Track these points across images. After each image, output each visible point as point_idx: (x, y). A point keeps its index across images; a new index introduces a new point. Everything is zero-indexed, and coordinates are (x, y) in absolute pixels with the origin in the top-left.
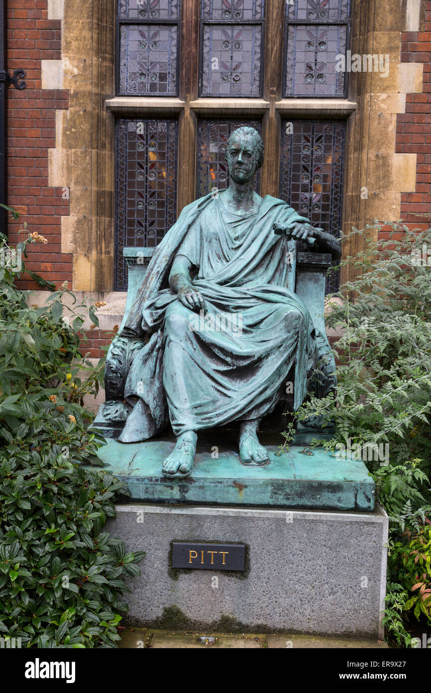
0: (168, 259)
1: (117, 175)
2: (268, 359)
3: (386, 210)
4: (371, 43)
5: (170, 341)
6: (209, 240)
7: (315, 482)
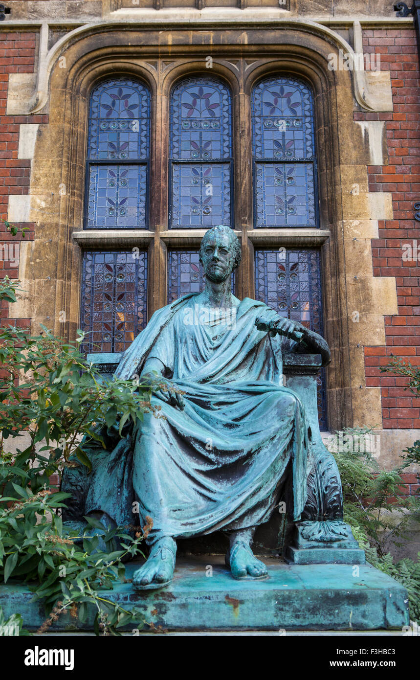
0: (138, 362)
1: (82, 306)
2: (260, 454)
3: (370, 334)
4: (339, 175)
5: (141, 434)
6: (184, 340)
7: (330, 590)
